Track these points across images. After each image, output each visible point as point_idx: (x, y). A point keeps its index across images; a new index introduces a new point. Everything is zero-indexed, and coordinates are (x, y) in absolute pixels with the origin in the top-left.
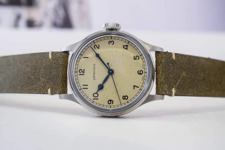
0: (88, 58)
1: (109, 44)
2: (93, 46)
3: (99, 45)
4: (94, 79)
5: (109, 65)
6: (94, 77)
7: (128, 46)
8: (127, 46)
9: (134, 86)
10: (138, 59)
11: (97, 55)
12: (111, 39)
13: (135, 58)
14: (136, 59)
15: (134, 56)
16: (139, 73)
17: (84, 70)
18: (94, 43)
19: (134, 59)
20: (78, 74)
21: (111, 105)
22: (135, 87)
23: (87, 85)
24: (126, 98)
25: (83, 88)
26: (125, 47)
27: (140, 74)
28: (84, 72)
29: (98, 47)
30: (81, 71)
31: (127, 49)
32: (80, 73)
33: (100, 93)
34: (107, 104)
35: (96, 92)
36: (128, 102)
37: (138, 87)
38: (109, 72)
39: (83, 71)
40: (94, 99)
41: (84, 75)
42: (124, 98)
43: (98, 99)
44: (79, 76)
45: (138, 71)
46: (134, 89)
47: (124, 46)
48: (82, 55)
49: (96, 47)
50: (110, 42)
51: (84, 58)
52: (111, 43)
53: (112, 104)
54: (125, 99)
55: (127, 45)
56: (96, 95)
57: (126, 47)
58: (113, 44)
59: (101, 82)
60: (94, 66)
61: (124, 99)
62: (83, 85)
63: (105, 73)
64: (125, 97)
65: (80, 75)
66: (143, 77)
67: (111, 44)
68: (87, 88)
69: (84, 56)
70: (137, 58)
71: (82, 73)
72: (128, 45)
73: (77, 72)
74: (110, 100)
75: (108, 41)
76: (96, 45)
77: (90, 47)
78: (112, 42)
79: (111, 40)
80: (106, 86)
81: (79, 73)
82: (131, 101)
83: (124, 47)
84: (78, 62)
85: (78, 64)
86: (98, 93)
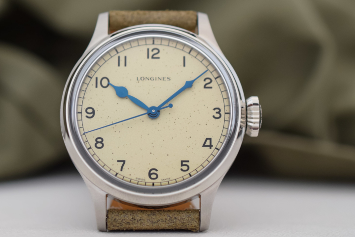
0: (184, 65)
1: (214, 109)
2: (208, 75)
3: (211, 88)
4: (139, 79)
5: (168, 108)
6: (142, 79)
7: (210, 148)
8: (211, 146)
9: (124, 161)
10: (182, 170)
11: (189, 85)
12: (226, 113)
13: (184, 163)
14: (182, 165)
15: (188, 161)
16: (152, 172)
17: (158, 58)
18: (216, 78)
19: (182, 162)
20: (148, 47)
21: (84, 114)
22: (122, 163)
23: (125, 65)
24: (99, 145)
25: (119, 57)
26: (208, 141)
27: (150, 175)
28: (153, 57)
29: (207, 86)
30: (156, 51)
31: (204, 145)
32: (152, 50)
33: (110, 91)
34: (85, 107)
35: (111, 82)
36: (90, 148)
37: (121, 170)
38: (153, 108)
39: (155, 56)
40: (97, 78)
41: (148, 57)
42: (99, 140)
43: (96, 87)
44: (145, 48)
45: (157, 170)
46: (118, 161)
47: (210, 139)
48: (189, 53)
49: (208, 81)
50: (218, 111)
51: (184, 58)
52: (217, 113)
53: (87, 117)
54: (97, 142)
55: (212, 146)
56: (105, 83)
57: (208, 143)
58: (214, 117)
59: (132, 93)
60: (166, 79)
61: (96, 140)
62: (125, 57)
63: (153, 101)
64: (101, 142)
65: (148, 50)
66: (142, 179)
67: (214, 113)
68: (119, 65)
69: (188, 57)
70: (185, 168)
71: (151, 54)
72: (213, 148)
73: (153, 43)
74: (93, 112)
75: (222, 107)
76: (211, 81)
77: (206, 69)
78: (218, 115)
79: (222, 113)
80: (126, 103)
81: (151, 47)
82: (93, 156)
83: (207, 139)
84: (174, 45)
85: (170, 44)
86: (109, 86)
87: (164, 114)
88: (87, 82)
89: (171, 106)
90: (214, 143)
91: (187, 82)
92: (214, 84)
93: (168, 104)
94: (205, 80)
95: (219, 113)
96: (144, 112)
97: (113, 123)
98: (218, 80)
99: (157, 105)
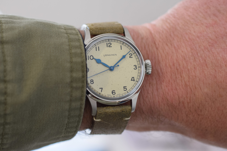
0: (121, 49)
1: (134, 66)
2: (131, 52)
3: (132, 57)
4: (105, 55)
5: (117, 67)
8: (134, 80)
9: (102, 88)
10: (124, 90)
11: (124, 57)
12: (139, 67)
13: (125, 87)
14: (124, 88)
15: (126, 87)
17: (111, 47)
18: (134, 54)
19: (124, 87)
20: (107, 42)
22: (101, 89)
23: (99, 50)
24: (92, 83)
25: (96, 47)
26: (133, 78)
27: (112, 93)
28: (109, 47)
29: (131, 57)
30: (110, 44)
31: (132, 80)
32: (109, 44)
33: (94, 61)
35: (94, 57)
36: (89, 84)
37: (101, 92)
38: (112, 67)
39: (110, 46)
40: (88, 56)
41: (107, 47)
42: (92, 81)
44: (106, 43)
45: (115, 91)
46: (100, 88)
47: (134, 77)
48: (123, 44)
49: (131, 55)
50: (135, 66)
51: (121, 46)
54: (91, 82)
56: (92, 58)
57: (133, 79)
58: (134, 69)
59: (103, 61)
60: (115, 55)
62: (99, 47)
63: (111, 64)
64: (93, 81)
65: (107, 43)
66: (110, 95)
67: (134, 67)
68: (96, 50)
69: (122, 46)
70: (125, 89)
71: (108, 45)
72: (135, 81)
73: (109, 41)
74: (88, 70)
75: (137, 65)
76: (132, 55)
77: (130, 50)
78: (135, 68)
79: (137, 67)
80: (100, 65)
81: (108, 43)
82: (90, 87)
83: (132, 78)
84: (117, 41)
85: (115, 41)
87: (115, 69)
92: (133, 56)
94: (129, 55)
95: (136, 67)
96: (108, 69)
97: (97, 73)
98: (135, 54)
99: (113, 66)
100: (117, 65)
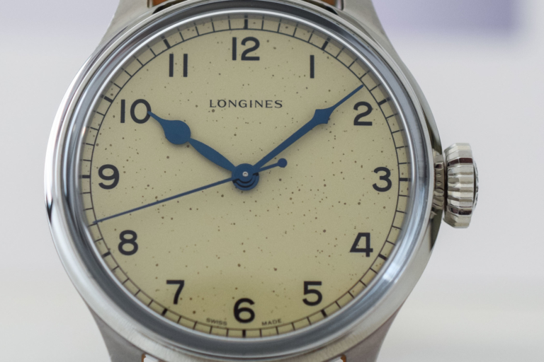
0: (312, 76)
1: (376, 171)
2: (364, 96)
3: (370, 124)
4: (215, 103)
5: (278, 168)
6: (222, 104)
7: (368, 255)
8: (368, 251)
9: (181, 283)
10: (305, 301)
11: (322, 118)
12: (401, 179)
13: (310, 287)
14: (307, 291)
15: (319, 283)
16: (243, 305)
17: (257, 59)
18: (380, 104)
19: (306, 284)
20: (234, 34)
21: (96, 179)
22: (177, 286)
23: (185, 74)
24: (128, 247)
25: (171, 56)
26: (363, 239)
27: (237, 311)
28: (244, 58)
29: (362, 120)
30: (251, 44)
31: (354, 249)
32: (244, 43)
33: (152, 131)
34: (98, 163)
35: (153, 110)
36: (108, 253)
37: (176, 301)
38: (245, 167)
39: (249, 55)
40: (123, 102)
41: (234, 58)
42: (128, 237)
43: (123, 120)
44: (228, 37)
45: (251, 302)
46: (169, 282)
47: (367, 235)
48: (323, 48)
49: (363, 109)
50: (383, 173)
51: (312, 58)
52: (382, 178)
53: (102, 185)
54: (124, 241)
55: (372, 250)
56: (141, 111)
57: (362, 244)
58: (375, 186)
59: (198, 134)
60: (273, 104)
61: (122, 235)
62: (186, 56)
63: (243, 152)
64: (133, 241)
65: (234, 40)
66: (220, 322)
67: (376, 178)
68: (171, 74)
69: (320, 57)
70: (312, 297)
71: (240, 49)
72: (374, 255)
73: (246, 28)
74: (116, 176)
75: (392, 166)
76: (370, 109)
77: (360, 84)
78: (383, 184)
79: (394, 178)
80: (187, 156)
81: (241, 35)
82: (113, 270)
83: (360, 235)
84: (290, 31)
85: (283, 29)
86: (151, 121)
87: (269, 180)
88: (102, 109)
89: (283, 163)
90: (376, 244)
91: (318, 112)
92: (376, 116)
93: (276, 158)
94: (356, 107)
95: (385, 178)
96: (223, 175)
97: (159, 199)
98: (385, 106)
99: (253, 160)
100: (274, 161)
